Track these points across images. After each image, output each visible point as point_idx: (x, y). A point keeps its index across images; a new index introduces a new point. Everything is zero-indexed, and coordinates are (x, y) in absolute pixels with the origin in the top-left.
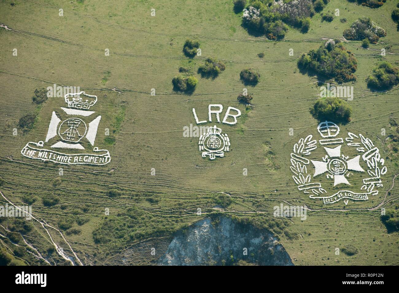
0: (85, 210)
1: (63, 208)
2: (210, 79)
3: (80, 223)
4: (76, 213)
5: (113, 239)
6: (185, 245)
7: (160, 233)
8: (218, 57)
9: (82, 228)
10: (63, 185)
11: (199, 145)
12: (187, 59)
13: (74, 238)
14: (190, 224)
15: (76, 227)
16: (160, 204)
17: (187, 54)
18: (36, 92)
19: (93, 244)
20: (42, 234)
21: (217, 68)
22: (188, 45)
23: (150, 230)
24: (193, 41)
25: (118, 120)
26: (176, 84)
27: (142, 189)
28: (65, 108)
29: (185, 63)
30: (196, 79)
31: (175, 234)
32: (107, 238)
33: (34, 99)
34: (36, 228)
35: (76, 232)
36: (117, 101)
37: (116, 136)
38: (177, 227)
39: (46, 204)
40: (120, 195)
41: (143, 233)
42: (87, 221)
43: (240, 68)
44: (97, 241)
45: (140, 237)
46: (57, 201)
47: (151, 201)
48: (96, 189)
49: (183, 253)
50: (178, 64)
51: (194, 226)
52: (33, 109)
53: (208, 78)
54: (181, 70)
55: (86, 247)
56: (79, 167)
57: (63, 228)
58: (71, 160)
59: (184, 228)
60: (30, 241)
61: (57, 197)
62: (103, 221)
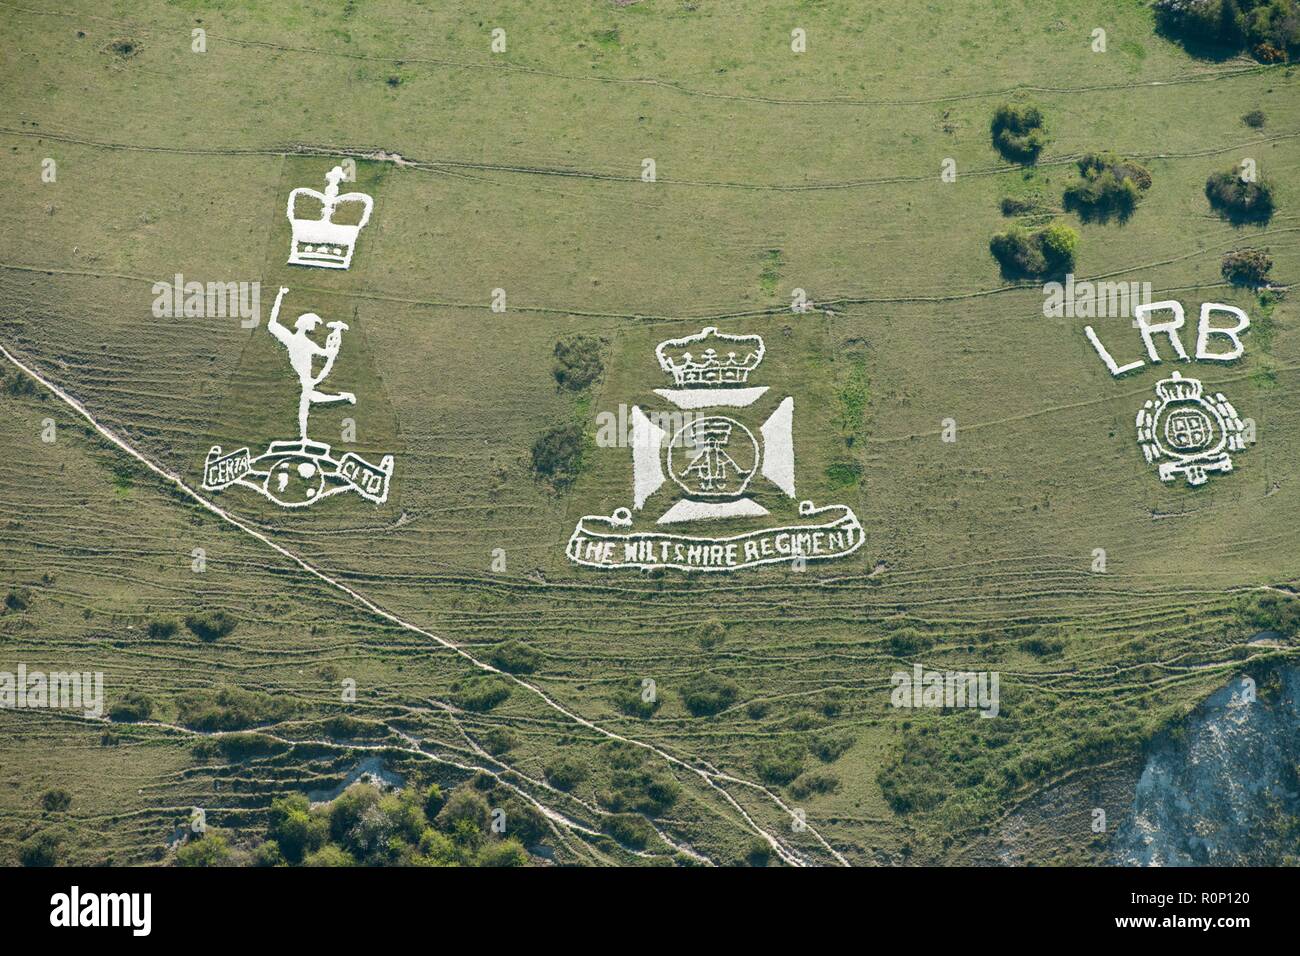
0: (830, 711)
1: (757, 713)
2: (1112, 223)
3: (827, 755)
4: (802, 725)
5: (952, 792)
6: (1186, 777)
7: (1099, 749)
8: (1118, 148)
9: (836, 769)
10: (734, 638)
11: (1140, 444)
12: (1015, 172)
13: (822, 803)
14: (1188, 707)
15: (814, 768)
16: (1070, 655)
17: (1011, 154)
18: (560, 351)
19: (890, 816)
20: (714, 808)
21: (1129, 183)
22: (1004, 125)
23: (1064, 747)
24: (1020, 109)
25: (852, 401)
26: (1007, 254)
27: (995, 615)
28: (668, 391)
29: (1013, 182)
30: (1068, 228)
31: (1147, 747)
32: (932, 790)
33: (560, 377)
34: (689, 792)
35: (823, 786)
36: (828, 342)
37: (862, 456)
38: (1151, 721)
39: (699, 708)
40: (927, 644)
41: (1044, 755)
42: (848, 744)
43: (1200, 173)
44: (901, 806)
45: (1036, 771)
46: (729, 695)
47: (1037, 649)
48: (846, 638)
49: (1184, 804)
50: (991, 193)
51: (1203, 711)
52: (564, 409)
53: (1103, 221)
54: (1009, 209)
55: (868, 828)
56: (766, 575)
57: (775, 778)
58: (734, 555)
59: (1174, 722)
60: (681, 836)
61: (730, 681)
62: (899, 739)
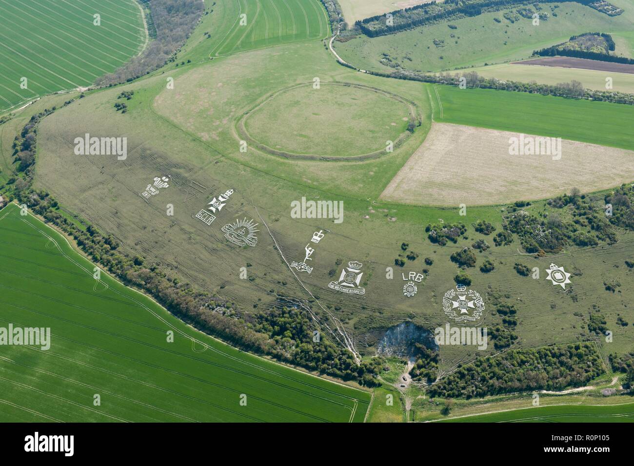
0: (352, 314)
1: (343, 312)
2: (412, 260)
3: (349, 319)
4: (348, 315)
5: (362, 328)
6: (393, 333)
7: (383, 327)
8: (416, 251)
9: (350, 321)
10: (344, 301)
11: (403, 290)
12: (403, 251)
13: (346, 325)
14: (396, 325)
15: (347, 321)
16: (384, 315)
17: (403, 249)
18: (338, 260)
19: (353, 329)
20: (333, 322)
21: (415, 256)
22: (404, 245)
23: (378, 326)
24: (406, 243)
25: (370, 275)
26: (397, 262)
27: (377, 307)
29: (401, 252)
30: (405, 260)
31: (389, 329)
32: (360, 327)
33: (336, 263)
34: (331, 319)
35: (347, 323)
36: (370, 267)
37: (368, 282)
38: (390, 325)
39: (336, 309)
40: (367, 308)
41: (375, 326)
42: (352, 319)
43: (425, 257)
44: (355, 328)
45: (374, 328)
46: (340, 308)
47: (380, 313)
48: (358, 305)
49: (392, 337)
50: (398, 253)
51: (397, 326)
52: (335, 267)
53: (411, 260)
54: (399, 256)
56: (351, 295)
57: (342, 320)
59: (394, 326)
60: (328, 325)
61: (341, 307)
62: (358, 319)
